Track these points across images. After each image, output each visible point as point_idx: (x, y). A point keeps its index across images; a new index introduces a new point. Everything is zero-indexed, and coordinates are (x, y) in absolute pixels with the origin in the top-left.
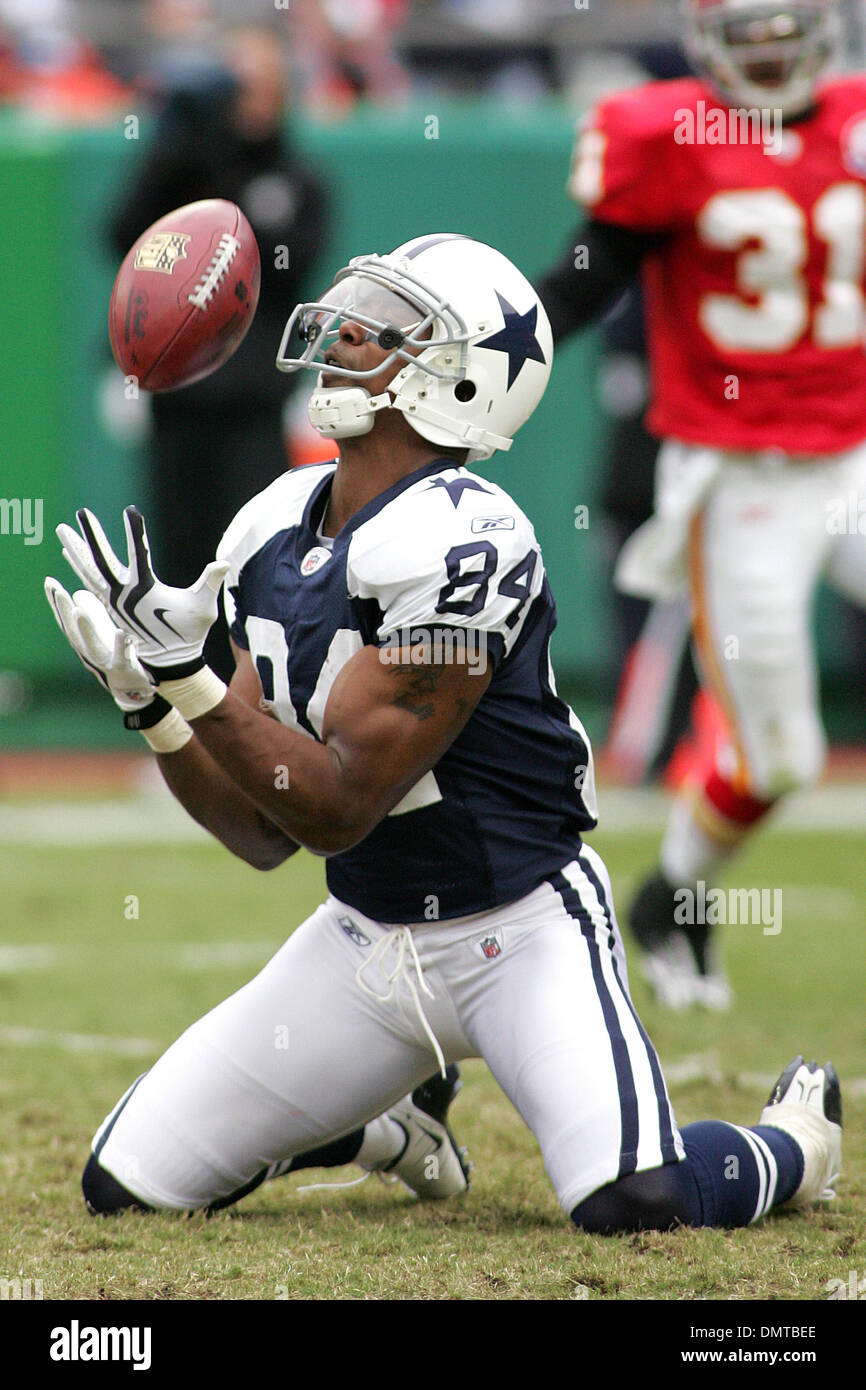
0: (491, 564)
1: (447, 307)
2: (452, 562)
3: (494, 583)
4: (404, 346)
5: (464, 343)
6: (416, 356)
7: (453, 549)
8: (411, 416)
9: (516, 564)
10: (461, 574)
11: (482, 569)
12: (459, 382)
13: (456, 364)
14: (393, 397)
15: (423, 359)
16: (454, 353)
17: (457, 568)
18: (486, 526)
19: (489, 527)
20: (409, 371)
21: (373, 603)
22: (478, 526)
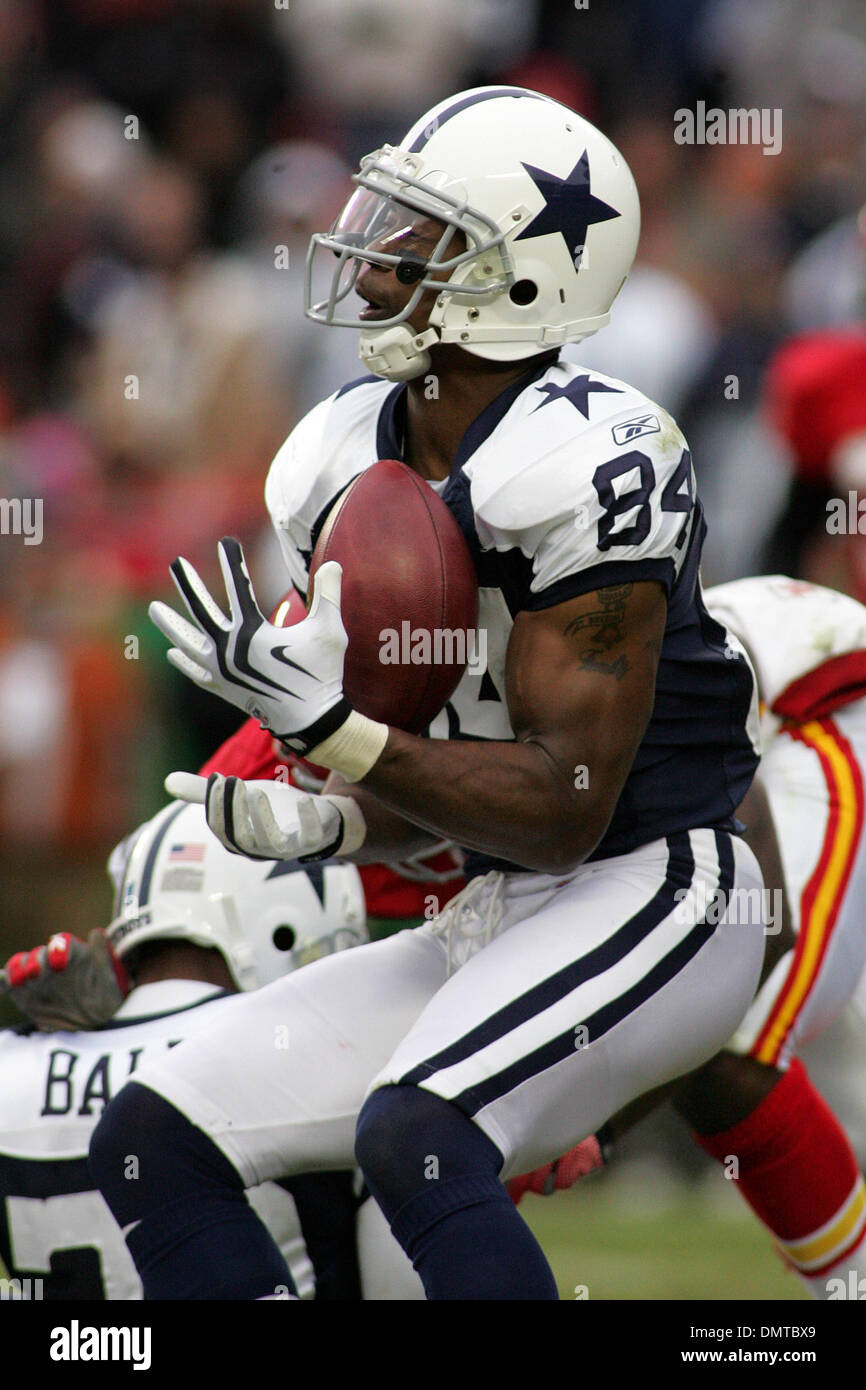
0: (648, 477)
1: (466, 211)
2: (603, 485)
3: (655, 499)
4: (429, 275)
5: (500, 245)
6: (446, 281)
7: (599, 468)
8: (467, 344)
9: (673, 471)
10: (617, 497)
11: (640, 486)
12: (510, 288)
13: (498, 270)
14: (438, 331)
15: (457, 280)
16: (493, 260)
17: (611, 491)
18: (629, 434)
19: (634, 435)
20: (445, 299)
21: (516, 552)
22: (621, 435)
